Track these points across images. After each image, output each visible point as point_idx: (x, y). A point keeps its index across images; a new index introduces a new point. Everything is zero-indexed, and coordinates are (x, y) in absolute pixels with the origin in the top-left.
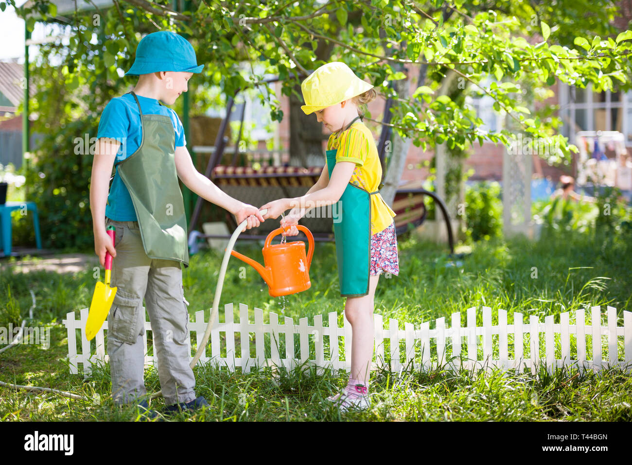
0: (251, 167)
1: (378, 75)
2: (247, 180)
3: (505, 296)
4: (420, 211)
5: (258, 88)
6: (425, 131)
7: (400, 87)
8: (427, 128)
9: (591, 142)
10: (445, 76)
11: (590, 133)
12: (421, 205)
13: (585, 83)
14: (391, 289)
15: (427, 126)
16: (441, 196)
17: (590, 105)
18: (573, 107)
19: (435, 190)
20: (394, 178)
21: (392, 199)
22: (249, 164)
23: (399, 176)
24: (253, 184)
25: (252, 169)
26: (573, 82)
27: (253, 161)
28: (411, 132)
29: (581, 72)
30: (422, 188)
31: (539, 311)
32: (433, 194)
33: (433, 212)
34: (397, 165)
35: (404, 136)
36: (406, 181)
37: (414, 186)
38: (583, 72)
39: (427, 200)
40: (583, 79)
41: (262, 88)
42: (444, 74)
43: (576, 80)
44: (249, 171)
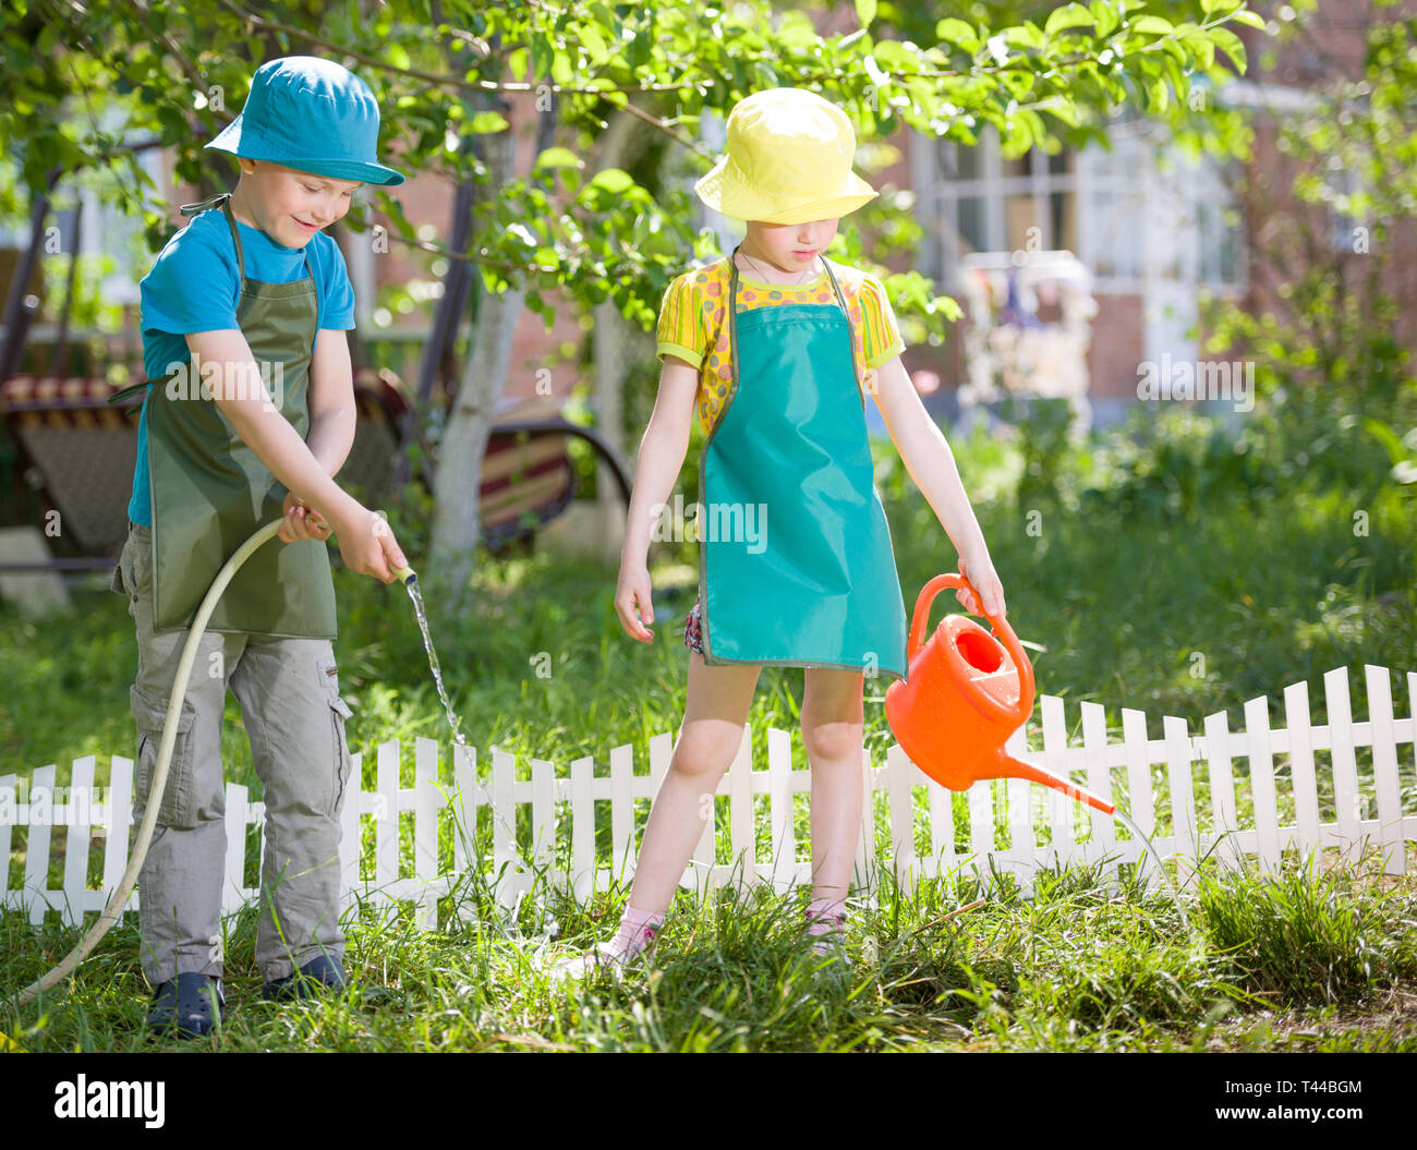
0: (104, 376)
1: (429, 126)
2: (96, 414)
3: (785, 694)
4: (558, 479)
5: (109, 165)
6: (557, 273)
7: (492, 152)
8: (562, 263)
9: (1000, 283)
10: (604, 125)
11: (996, 259)
12: (562, 461)
13: (976, 131)
14: (482, 688)
15: (563, 257)
16: (611, 438)
17: (993, 187)
18: (951, 192)
19: (595, 422)
20: (484, 393)
21: (479, 449)
22: (96, 370)
23: (498, 388)
24: (112, 422)
25: (107, 385)
26: (942, 129)
27: (108, 361)
28: (518, 275)
29: (962, 102)
30: (559, 417)
31: (873, 731)
32: (588, 433)
33: (592, 479)
34: (491, 361)
35: (503, 287)
36: (517, 400)
37: (536, 414)
38: (967, 100)
39: (577, 448)
40: (970, 120)
41: (120, 166)
42: (603, 119)
43: (952, 123)
44: (99, 390)
